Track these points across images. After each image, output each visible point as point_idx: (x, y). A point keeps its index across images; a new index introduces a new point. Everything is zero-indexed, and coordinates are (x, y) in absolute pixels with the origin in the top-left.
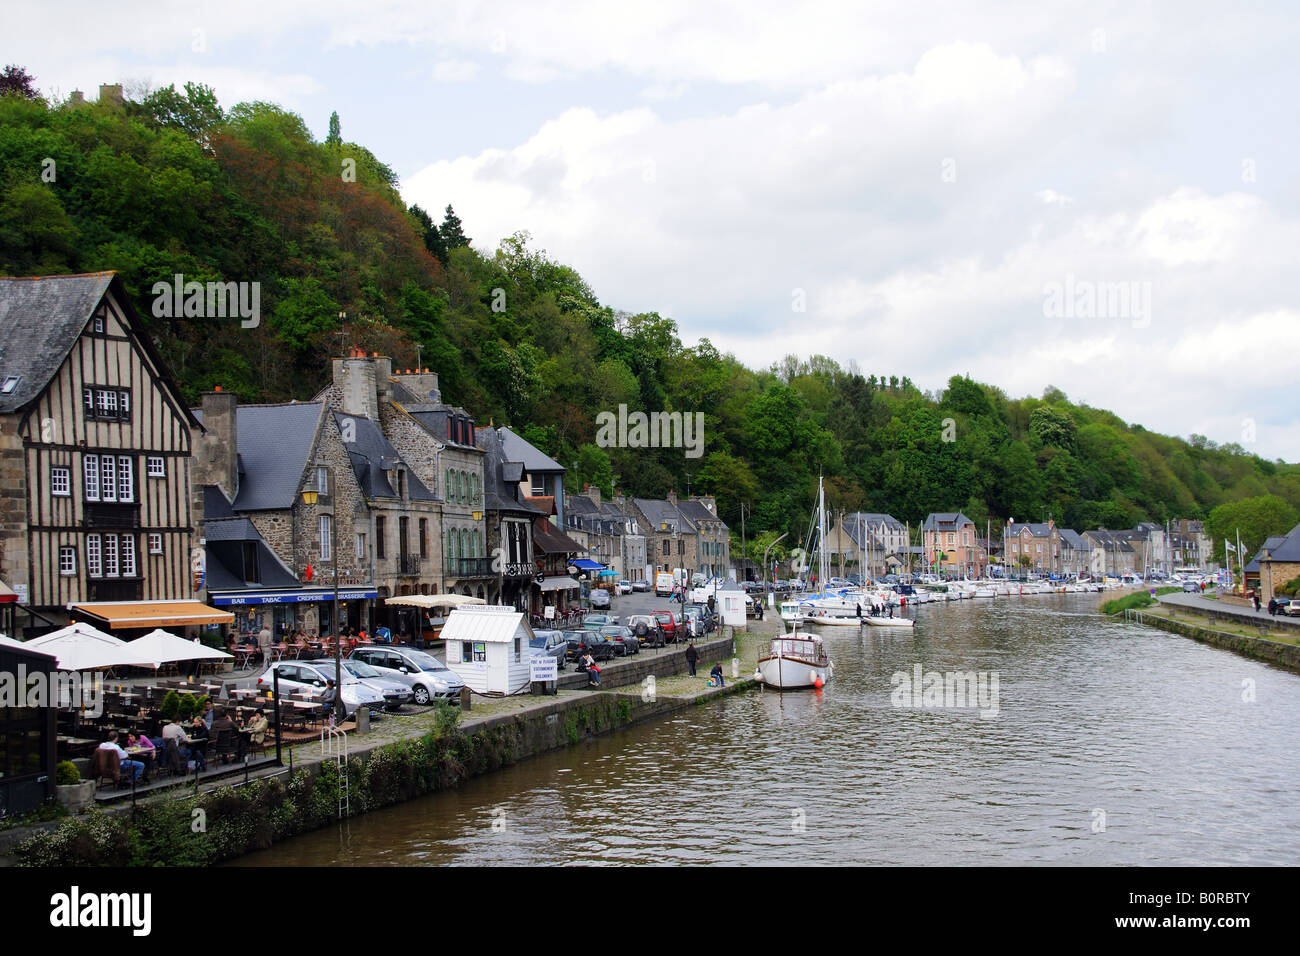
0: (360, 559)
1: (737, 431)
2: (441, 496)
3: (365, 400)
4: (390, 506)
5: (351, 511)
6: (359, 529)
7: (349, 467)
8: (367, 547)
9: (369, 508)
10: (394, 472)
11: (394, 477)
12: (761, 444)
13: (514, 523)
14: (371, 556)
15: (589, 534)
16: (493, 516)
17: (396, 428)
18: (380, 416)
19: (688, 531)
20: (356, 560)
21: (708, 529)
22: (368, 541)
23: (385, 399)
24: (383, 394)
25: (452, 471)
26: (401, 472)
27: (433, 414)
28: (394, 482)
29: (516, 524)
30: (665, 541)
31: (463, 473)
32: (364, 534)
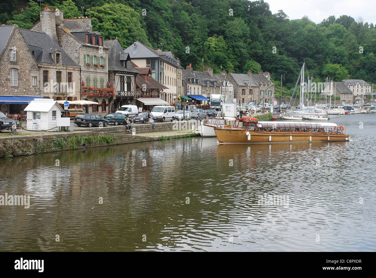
0: (33, 86)
1: (292, 47)
2: (82, 64)
3: (50, 27)
4: (51, 67)
5: (29, 68)
6: (33, 74)
7: (28, 51)
8: (38, 82)
9: (39, 67)
10: (54, 54)
11: (54, 56)
12: (302, 52)
13: (124, 76)
14: (40, 85)
15: (202, 86)
16: (111, 73)
17: (64, 39)
18: (57, 34)
19: (255, 86)
20: (31, 86)
21: (264, 85)
22: (38, 79)
23: (60, 27)
24: (59, 25)
25: (88, 55)
26: (58, 55)
27: (81, 33)
28: (54, 58)
29: (125, 77)
30: (243, 90)
31: (95, 56)
32: (36, 77)
